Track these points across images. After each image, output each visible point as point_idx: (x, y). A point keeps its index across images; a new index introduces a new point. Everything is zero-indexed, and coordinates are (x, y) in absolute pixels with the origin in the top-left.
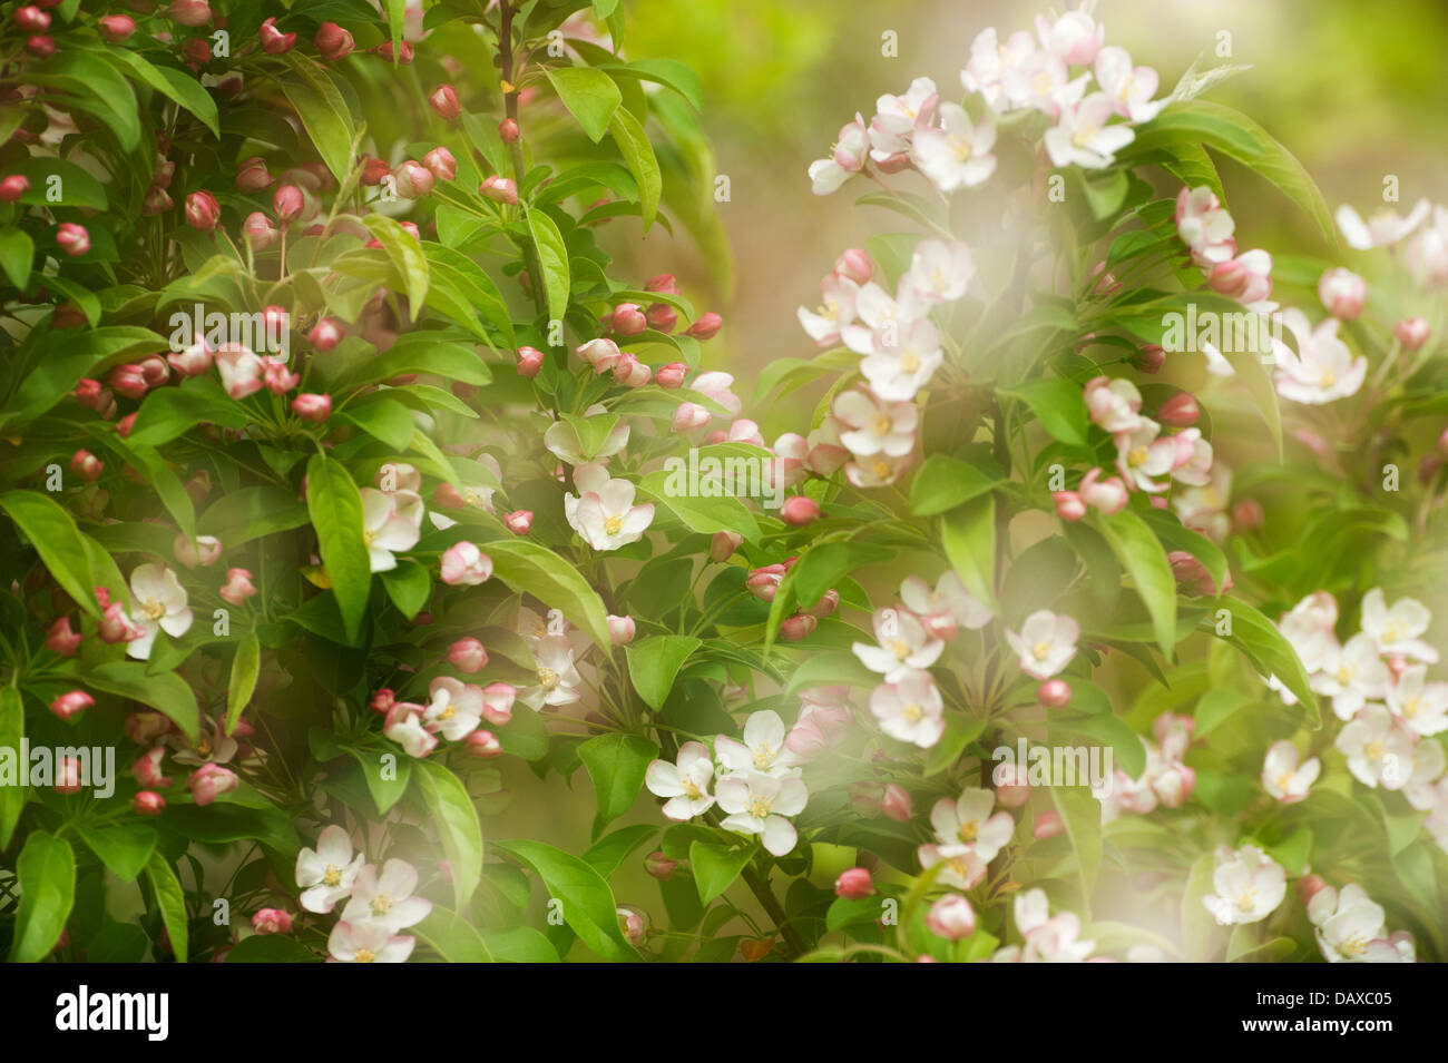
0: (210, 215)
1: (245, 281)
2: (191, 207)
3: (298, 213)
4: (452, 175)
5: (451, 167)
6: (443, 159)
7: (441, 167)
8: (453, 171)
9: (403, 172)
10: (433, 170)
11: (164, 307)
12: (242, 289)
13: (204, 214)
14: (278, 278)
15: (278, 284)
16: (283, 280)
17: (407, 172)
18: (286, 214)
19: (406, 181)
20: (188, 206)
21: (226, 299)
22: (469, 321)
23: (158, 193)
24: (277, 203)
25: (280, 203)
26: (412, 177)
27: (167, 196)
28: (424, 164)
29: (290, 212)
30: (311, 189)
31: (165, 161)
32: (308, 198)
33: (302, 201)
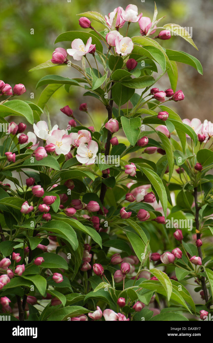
0: (101, 270)
1: (112, 291)
2: (95, 268)
3: (128, 271)
4: (181, 256)
5: (181, 254)
6: (178, 251)
7: (177, 254)
8: (181, 255)
9: (166, 255)
10: (175, 255)
11: (86, 300)
12: (111, 294)
13: (99, 270)
14: (122, 290)
15: (122, 291)
16: (124, 290)
17: (167, 255)
18: (124, 272)
19: (167, 258)
20: (94, 267)
21: (105, 297)
22: (183, 303)
23: (87, 263)
24: (122, 268)
25: (123, 268)
26: (168, 256)
27: (89, 265)
28: (172, 253)
29: (126, 271)
30: (132, 264)
31: (89, 254)
32: (131, 267)
33: (130, 268)
